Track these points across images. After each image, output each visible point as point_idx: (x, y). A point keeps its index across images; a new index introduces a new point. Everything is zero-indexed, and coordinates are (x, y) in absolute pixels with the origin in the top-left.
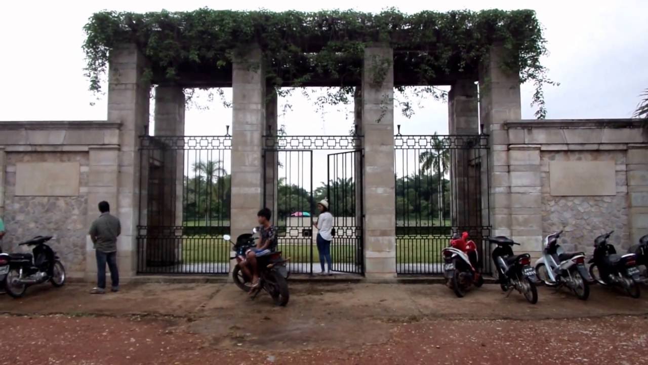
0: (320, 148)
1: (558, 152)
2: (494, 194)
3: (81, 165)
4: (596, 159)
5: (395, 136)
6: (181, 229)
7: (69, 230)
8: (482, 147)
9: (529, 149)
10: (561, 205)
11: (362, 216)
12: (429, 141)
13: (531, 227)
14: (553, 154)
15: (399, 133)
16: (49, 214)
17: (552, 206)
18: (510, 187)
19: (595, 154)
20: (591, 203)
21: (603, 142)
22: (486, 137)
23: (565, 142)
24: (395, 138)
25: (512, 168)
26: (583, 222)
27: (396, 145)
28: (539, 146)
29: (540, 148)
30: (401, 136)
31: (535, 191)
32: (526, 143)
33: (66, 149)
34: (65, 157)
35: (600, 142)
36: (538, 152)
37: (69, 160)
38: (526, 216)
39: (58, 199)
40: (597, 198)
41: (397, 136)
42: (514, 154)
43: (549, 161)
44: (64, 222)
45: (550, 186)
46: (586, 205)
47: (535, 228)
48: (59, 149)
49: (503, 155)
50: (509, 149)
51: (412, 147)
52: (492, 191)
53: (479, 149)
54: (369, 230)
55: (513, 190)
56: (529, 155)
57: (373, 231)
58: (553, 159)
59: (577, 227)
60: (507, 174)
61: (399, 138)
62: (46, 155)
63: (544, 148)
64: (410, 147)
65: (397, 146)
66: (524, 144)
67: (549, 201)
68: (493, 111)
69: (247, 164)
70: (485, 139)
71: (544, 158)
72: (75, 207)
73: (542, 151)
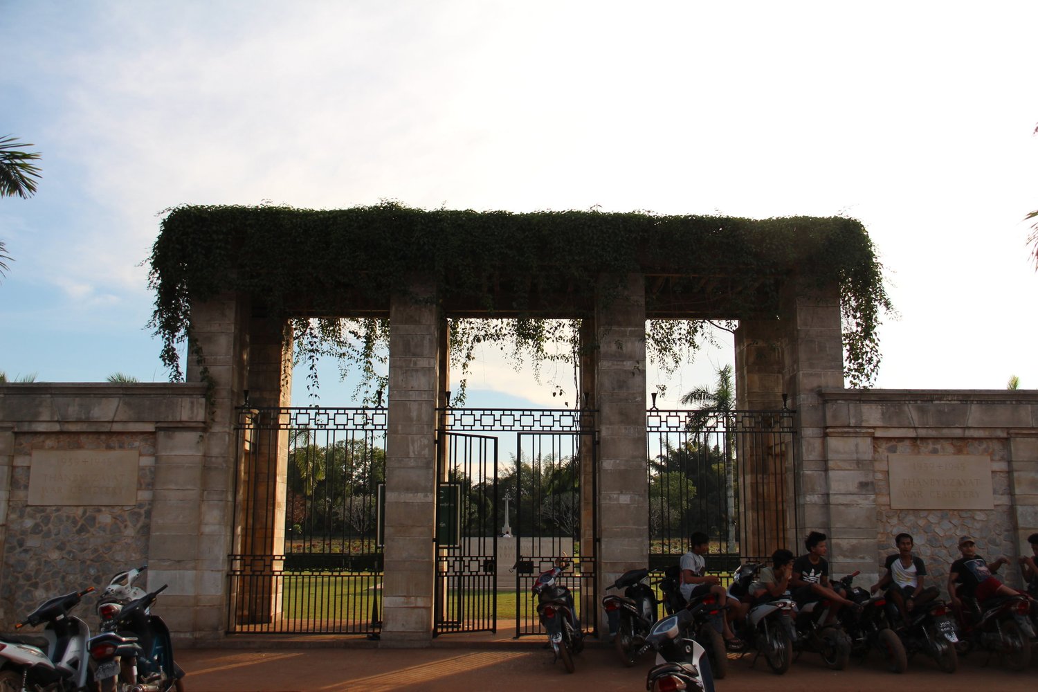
0: (509, 428)
1: (901, 439)
2: (803, 505)
3: (140, 455)
4: (959, 451)
5: (648, 411)
6: (281, 559)
7: (117, 561)
8: (786, 430)
9: (857, 435)
10: (908, 524)
11: (597, 540)
12: (683, 419)
13: (863, 558)
14: (893, 443)
15: (654, 407)
16: (84, 536)
17: (894, 526)
18: (828, 495)
19: (959, 443)
20: (955, 521)
21: (970, 425)
22: (792, 414)
23: (913, 426)
24: (648, 414)
25: (831, 464)
26: (944, 551)
27: (650, 425)
28: (872, 430)
29: (873, 433)
30: (658, 411)
31: (867, 502)
32: (852, 425)
33: (117, 427)
34: (114, 441)
35: (965, 426)
36: (869, 440)
37: (121, 447)
38: (854, 542)
39: (99, 511)
40: (964, 515)
41: (651, 411)
42: (833, 442)
43: (886, 454)
44: (110, 548)
45: (889, 494)
46: (946, 524)
47: (868, 560)
48: (106, 428)
49: (817, 443)
50: (826, 435)
51: (674, 429)
52: (802, 501)
53: (780, 433)
54: (606, 563)
55: (833, 499)
56: (857, 445)
57: (614, 564)
58: (893, 450)
59: (935, 560)
60: (823, 473)
61: (653, 414)
62: (83, 439)
63: (878, 434)
64: (672, 429)
65: (651, 427)
66: (849, 427)
67: (888, 517)
68: (801, 373)
69: (412, 455)
70: (789, 417)
71: (880, 450)
72: (129, 523)
73: (875, 439)
